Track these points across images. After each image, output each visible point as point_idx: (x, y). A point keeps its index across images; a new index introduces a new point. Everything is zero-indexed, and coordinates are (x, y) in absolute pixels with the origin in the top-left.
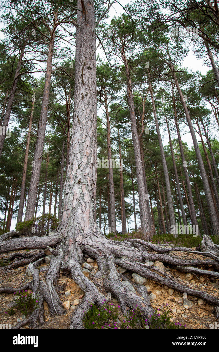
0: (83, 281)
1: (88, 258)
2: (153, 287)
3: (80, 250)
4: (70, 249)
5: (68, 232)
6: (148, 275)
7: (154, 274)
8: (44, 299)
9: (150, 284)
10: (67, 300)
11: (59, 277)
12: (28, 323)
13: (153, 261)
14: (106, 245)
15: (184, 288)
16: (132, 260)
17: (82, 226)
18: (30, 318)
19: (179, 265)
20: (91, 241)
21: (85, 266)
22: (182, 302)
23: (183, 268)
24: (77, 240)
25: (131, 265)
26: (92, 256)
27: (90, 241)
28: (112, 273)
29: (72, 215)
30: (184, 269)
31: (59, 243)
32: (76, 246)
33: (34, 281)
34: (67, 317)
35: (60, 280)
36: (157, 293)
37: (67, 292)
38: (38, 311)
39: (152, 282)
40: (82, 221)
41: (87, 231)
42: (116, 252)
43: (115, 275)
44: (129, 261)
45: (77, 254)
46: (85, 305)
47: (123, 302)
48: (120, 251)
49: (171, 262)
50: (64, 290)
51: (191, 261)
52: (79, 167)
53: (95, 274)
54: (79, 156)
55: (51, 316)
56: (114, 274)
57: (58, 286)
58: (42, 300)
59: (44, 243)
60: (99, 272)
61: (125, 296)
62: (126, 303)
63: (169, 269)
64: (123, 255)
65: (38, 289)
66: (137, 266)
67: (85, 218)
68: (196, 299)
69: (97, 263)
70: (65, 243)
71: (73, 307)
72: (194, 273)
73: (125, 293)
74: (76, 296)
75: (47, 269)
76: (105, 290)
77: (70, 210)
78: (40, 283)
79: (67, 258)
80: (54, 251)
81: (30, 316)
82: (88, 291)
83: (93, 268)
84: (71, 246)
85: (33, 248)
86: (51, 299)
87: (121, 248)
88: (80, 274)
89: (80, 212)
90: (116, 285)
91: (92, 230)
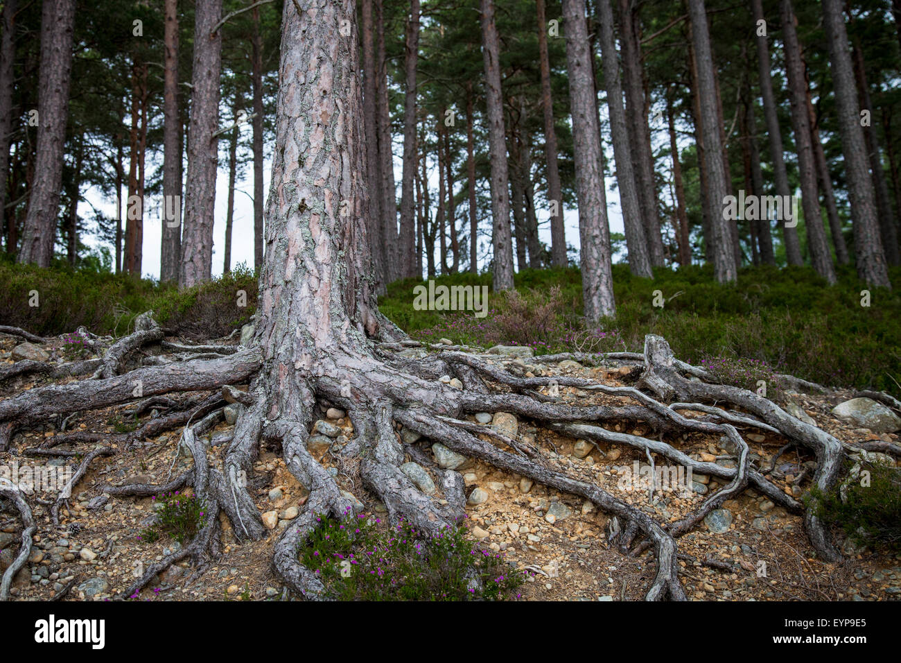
0: (305, 468)
1: (329, 407)
2: (484, 474)
3: (306, 391)
4: (281, 388)
5: (275, 346)
6: (467, 449)
7: (482, 446)
8: (220, 508)
9: (478, 467)
10: (273, 509)
11: (257, 457)
12: (185, 557)
13: (488, 412)
14: (372, 376)
15: (553, 476)
16: (433, 411)
17: (311, 329)
18: (190, 547)
19: (555, 421)
20: (333, 366)
21: (319, 430)
22: (545, 508)
23: (567, 427)
24: (298, 365)
25: (428, 425)
26: (338, 402)
27: (331, 367)
28: (382, 444)
29: (284, 302)
30: (570, 430)
31: (255, 372)
32: (297, 381)
33: (195, 469)
34: (269, 544)
35: (259, 463)
36: (491, 487)
37: (274, 492)
38: (208, 534)
39: (483, 463)
40: (312, 317)
41: (324, 340)
42: (396, 394)
43: (391, 449)
44: (424, 414)
45: (298, 402)
46: (305, 519)
47: (393, 511)
48: (405, 389)
49: (536, 412)
50: (268, 486)
51: (588, 410)
52: (301, 163)
53: (344, 447)
54: (300, 125)
55: (237, 542)
56: (388, 446)
57: (254, 478)
58: (216, 510)
59: (217, 378)
60: (354, 442)
61: (397, 498)
62: (399, 513)
63: (535, 430)
64: (411, 401)
65: (207, 486)
66: (441, 428)
67: (317, 309)
68: (578, 501)
69: (351, 419)
70: (269, 374)
71: (283, 524)
72: (593, 439)
73: (397, 491)
74: (295, 497)
75: (230, 436)
76: (361, 484)
77: (280, 288)
78: (209, 472)
79: (275, 411)
80: (242, 395)
81: (192, 543)
82: (315, 490)
83: (340, 432)
84: (285, 380)
85: (191, 389)
86: (235, 508)
87: (408, 382)
88: (297, 452)
89: (304, 291)
90: (381, 474)
91: (336, 337)
